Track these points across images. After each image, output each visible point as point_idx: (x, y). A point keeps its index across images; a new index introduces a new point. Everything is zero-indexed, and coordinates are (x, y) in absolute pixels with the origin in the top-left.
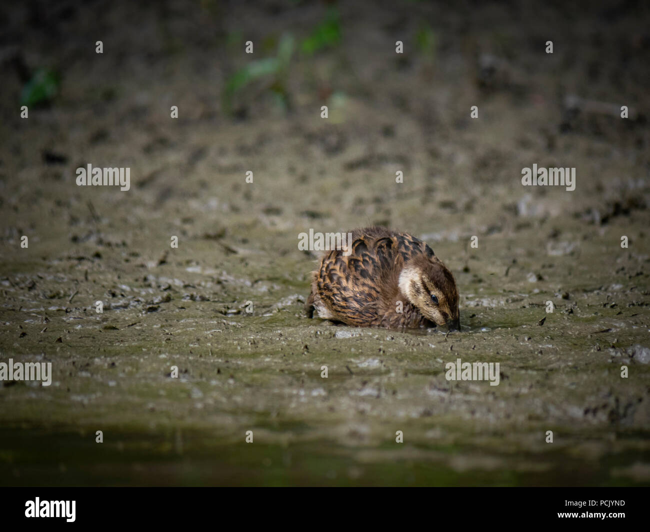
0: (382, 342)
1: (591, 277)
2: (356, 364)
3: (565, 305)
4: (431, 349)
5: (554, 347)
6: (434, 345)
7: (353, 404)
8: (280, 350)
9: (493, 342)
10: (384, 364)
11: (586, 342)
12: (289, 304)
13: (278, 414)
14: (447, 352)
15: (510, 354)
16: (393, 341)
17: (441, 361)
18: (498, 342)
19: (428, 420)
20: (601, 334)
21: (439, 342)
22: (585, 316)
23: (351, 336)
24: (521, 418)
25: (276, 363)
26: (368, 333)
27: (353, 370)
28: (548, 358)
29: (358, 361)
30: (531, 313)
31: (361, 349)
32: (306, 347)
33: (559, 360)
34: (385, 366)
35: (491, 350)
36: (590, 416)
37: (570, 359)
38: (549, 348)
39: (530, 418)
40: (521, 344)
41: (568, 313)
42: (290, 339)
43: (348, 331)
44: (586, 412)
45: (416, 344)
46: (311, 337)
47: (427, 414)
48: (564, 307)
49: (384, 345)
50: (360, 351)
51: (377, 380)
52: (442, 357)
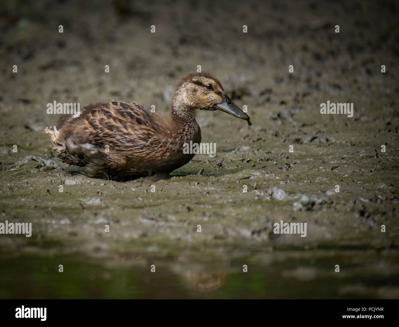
0: (99, 187)
1: (226, 141)
2: (84, 202)
3: (216, 161)
4: (132, 191)
5: (215, 189)
6: (134, 188)
7: (93, 229)
8: (30, 193)
9: (174, 186)
10: (103, 202)
11: (236, 186)
12: (26, 162)
13: (42, 237)
14: (144, 193)
15: (187, 194)
16: (106, 186)
17: (141, 199)
18: (177, 186)
19: (145, 239)
20: (244, 180)
21: (137, 187)
22: (230, 168)
23: (75, 183)
24: (210, 238)
25: (29, 202)
26: (87, 181)
27: (85, 206)
28: (214, 197)
29: (85, 200)
30: (193, 166)
31: (85, 192)
32: (48, 191)
33: (221, 198)
34: (104, 203)
35: (174, 192)
36: (256, 236)
37: (229, 197)
38: (212, 190)
39: (216, 237)
40: (193, 187)
41: (219, 166)
42: (35, 185)
43: (73, 180)
44: (253, 233)
45: (121, 188)
46: (48, 184)
47: (144, 235)
48: (215, 162)
49: (101, 189)
50: (85, 193)
51: (103, 212)
52: (142, 196)
